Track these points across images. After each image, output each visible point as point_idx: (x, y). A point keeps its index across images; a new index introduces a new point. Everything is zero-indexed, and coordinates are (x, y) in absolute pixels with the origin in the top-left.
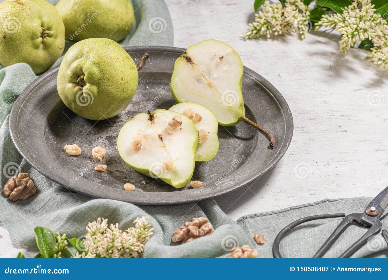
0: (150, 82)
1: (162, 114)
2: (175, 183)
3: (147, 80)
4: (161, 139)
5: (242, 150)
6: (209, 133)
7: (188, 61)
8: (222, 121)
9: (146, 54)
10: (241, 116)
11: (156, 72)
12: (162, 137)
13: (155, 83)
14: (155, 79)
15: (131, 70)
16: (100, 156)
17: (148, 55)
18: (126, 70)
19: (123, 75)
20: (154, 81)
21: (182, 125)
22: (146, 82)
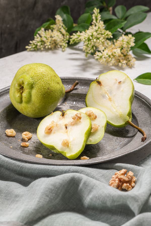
0: (77, 100)
1: (70, 112)
2: (68, 155)
3: (75, 98)
4: (66, 127)
5: (125, 143)
6: (99, 126)
7: (99, 84)
8: (115, 124)
9: (77, 81)
10: (127, 121)
11: (82, 94)
12: (67, 126)
13: (80, 101)
14: (80, 98)
15: (56, 84)
16: (27, 138)
17: (78, 82)
18: (52, 84)
19: (49, 86)
20: (80, 99)
21: (81, 119)
22: (74, 100)
